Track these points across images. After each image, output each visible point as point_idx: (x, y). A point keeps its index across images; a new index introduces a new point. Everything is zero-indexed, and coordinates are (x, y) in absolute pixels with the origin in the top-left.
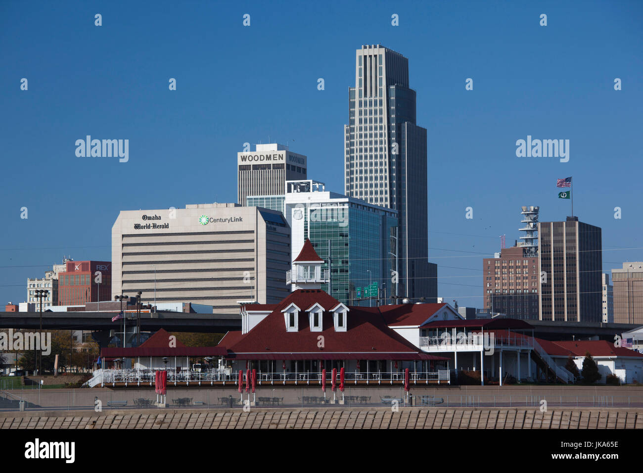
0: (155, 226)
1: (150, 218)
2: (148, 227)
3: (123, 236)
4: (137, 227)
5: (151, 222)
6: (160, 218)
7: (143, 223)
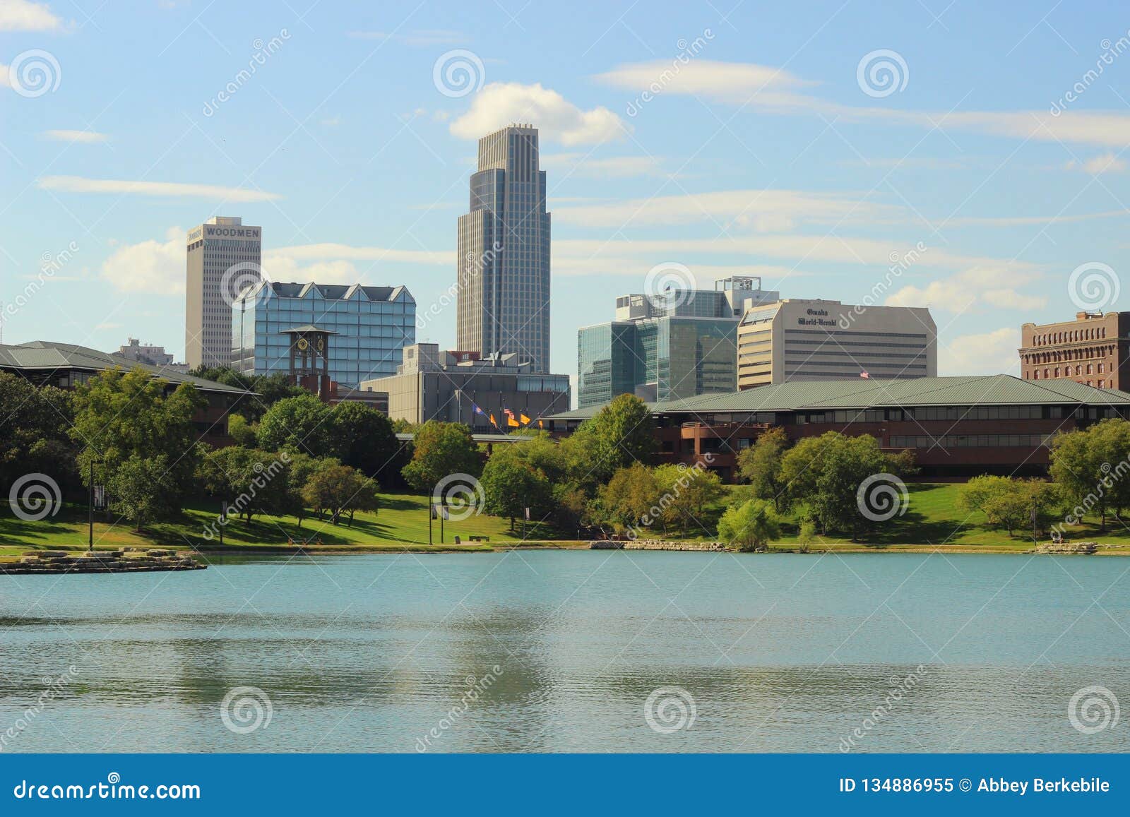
0: (821, 322)
1: (815, 313)
2: (814, 322)
3: (787, 331)
4: (802, 321)
5: (817, 317)
6: (826, 314)
7: (809, 318)
